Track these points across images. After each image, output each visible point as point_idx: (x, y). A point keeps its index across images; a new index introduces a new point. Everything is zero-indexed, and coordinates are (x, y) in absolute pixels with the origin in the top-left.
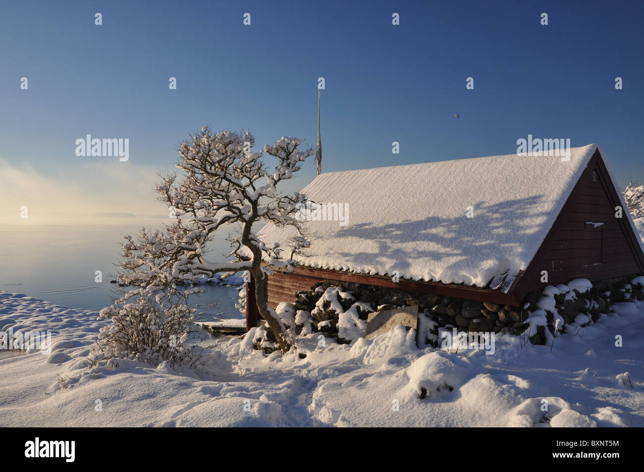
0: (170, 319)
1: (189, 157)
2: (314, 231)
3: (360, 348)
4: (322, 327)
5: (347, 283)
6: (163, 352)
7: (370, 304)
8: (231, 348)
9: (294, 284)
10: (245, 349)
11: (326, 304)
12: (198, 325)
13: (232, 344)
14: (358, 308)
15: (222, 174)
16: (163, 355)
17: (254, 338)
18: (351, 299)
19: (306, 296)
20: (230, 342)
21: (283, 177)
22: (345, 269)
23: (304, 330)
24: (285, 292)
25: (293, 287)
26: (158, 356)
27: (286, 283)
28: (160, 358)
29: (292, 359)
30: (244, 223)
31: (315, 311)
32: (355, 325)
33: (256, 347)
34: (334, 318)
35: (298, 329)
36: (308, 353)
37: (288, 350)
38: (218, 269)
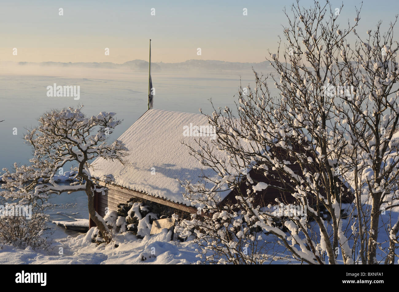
0: (32, 221)
1: (44, 129)
2: (133, 162)
3: (145, 241)
4: (130, 228)
5: (146, 201)
6: (28, 242)
7: (156, 214)
8: (77, 242)
9: (121, 197)
10: (85, 242)
11: (133, 214)
12: (55, 223)
13: (78, 239)
14: (150, 216)
15: (65, 135)
16: (28, 243)
17: (93, 235)
18: (146, 211)
19: (124, 207)
20: (77, 238)
21: (100, 139)
22: (144, 192)
23: (121, 230)
24: (115, 202)
25: (120, 199)
26: (25, 243)
27: (116, 196)
28: (26, 244)
29: (110, 247)
30: (79, 164)
31: (127, 218)
32: (147, 227)
33: (93, 241)
34: (136, 222)
35: (118, 228)
36: (120, 244)
37: (110, 242)
38: (64, 190)
